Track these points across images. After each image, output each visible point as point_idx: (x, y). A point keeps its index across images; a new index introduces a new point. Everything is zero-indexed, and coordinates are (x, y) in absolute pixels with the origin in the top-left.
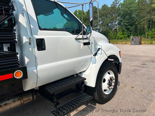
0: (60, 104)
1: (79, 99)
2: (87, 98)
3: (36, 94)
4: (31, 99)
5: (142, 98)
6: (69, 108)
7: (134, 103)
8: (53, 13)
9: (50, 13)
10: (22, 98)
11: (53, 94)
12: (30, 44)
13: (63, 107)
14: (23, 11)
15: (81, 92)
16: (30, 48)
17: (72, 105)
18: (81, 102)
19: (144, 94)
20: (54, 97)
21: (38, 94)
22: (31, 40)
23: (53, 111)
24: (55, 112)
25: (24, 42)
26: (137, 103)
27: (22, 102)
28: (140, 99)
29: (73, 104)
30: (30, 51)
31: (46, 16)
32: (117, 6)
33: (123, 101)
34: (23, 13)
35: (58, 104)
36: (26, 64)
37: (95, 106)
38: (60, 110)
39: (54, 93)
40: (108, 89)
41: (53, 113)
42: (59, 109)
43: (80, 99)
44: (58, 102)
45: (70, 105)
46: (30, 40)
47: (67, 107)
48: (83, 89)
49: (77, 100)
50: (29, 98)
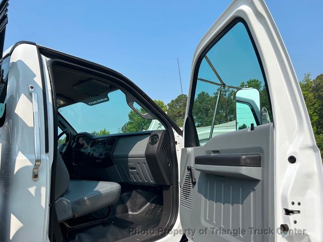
8: (108, 100)
9: (101, 100)
12: (36, 176)
14: (32, 88)
16: (32, 186)
22: (39, 165)
25: (17, 167)
30: (32, 195)
31: (91, 105)
32: (225, 95)
34: (31, 94)
36: (11, 238)
46: (36, 167)
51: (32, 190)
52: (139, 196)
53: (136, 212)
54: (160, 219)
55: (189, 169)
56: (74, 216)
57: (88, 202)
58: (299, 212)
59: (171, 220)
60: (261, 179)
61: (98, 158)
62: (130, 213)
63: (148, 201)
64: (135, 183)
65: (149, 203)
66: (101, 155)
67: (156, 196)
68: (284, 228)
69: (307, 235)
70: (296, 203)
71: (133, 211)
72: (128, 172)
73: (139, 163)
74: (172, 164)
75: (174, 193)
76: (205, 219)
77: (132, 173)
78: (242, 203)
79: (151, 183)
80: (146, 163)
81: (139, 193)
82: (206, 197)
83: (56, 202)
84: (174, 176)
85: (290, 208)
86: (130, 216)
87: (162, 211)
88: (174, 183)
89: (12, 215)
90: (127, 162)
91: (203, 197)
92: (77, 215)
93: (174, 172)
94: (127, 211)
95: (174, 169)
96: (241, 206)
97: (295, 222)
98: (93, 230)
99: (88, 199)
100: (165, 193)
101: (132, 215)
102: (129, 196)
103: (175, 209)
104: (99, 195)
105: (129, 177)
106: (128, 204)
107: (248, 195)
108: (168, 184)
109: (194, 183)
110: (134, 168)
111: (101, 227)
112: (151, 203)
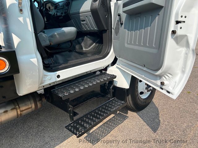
0: (78, 114)
1: (106, 106)
2: (119, 105)
3: (41, 100)
4: (32, 108)
5: (191, 102)
6: (92, 120)
7: (181, 109)
10: (18, 106)
11: (67, 100)
12: (21, 10)
13: (83, 118)
15: (109, 96)
16: (20, 17)
17: (97, 116)
18: (110, 111)
19: (192, 97)
20: (69, 104)
21: (44, 100)
22: (21, 3)
23: (67, 126)
24: (71, 126)
26: (185, 110)
27: (19, 113)
28: (188, 104)
29: (97, 113)
30: (22, 23)
33: (165, 107)
35: (75, 114)
36: (16, 47)
37: (127, 115)
38: (78, 124)
39: (69, 99)
40: (146, 91)
41: (68, 129)
42: (77, 122)
43: (108, 107)
44: (75, 111)
45: (94, 116)
47: (90, 119)
48: (112, 91)
49: (103, 108)
50: (30, 106)
51: (21, 19)
52: (89, 39)
53: (88, 48)
54: (101, 51)
55: (119, 15)
56: (51, 44)
57: (57, 36)
58: (184, 22)
59: (108, 50)
60: (164, 6)
61: (60, 16)
62: (84, 49)
63: (94, 42)
64: (85, 31)
65: (95, 44)
66: (62, 13)
67: (99, 40)
68: (174, 32)
69: (187, 36)
70: (184, 17)
71: (85, 48)
72: (80, 23)
73: (87, 17)
74: (108, 16)
75: (110, 34)
76: (128, 43)
77: (83, 24)
78: (151, 25)
79: (96, 30)
80: (92, 16)
81: (88, 37)
82: (128, 30)
83: (38, 35)
84: (110, 24)
85: (180, 19)
86: (84, 51)
87: (102, 46)
88: (110, 28)
89: (13, 34)
90: (79, 16)
91: (127, 30)
92: (52, 44)
93: (110, 21)
94: (82, 49)
95: (110, 19)
96: (149, 27)
97: (181, 28)
98: (63, 53)
99: (58, 34)
100: (104, 35)
101: (85, 50)
102: (83, 40)
103: (110, 43)
104: (64, 33)
105: (82, 27)
106: (83, 44)
107: (155, 19)
108: (106, 29)
109: (122, 24)
110: (84, 21)
111: (68, 52)
112: (96, 43)
